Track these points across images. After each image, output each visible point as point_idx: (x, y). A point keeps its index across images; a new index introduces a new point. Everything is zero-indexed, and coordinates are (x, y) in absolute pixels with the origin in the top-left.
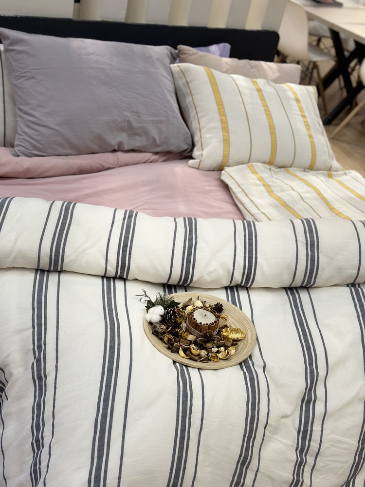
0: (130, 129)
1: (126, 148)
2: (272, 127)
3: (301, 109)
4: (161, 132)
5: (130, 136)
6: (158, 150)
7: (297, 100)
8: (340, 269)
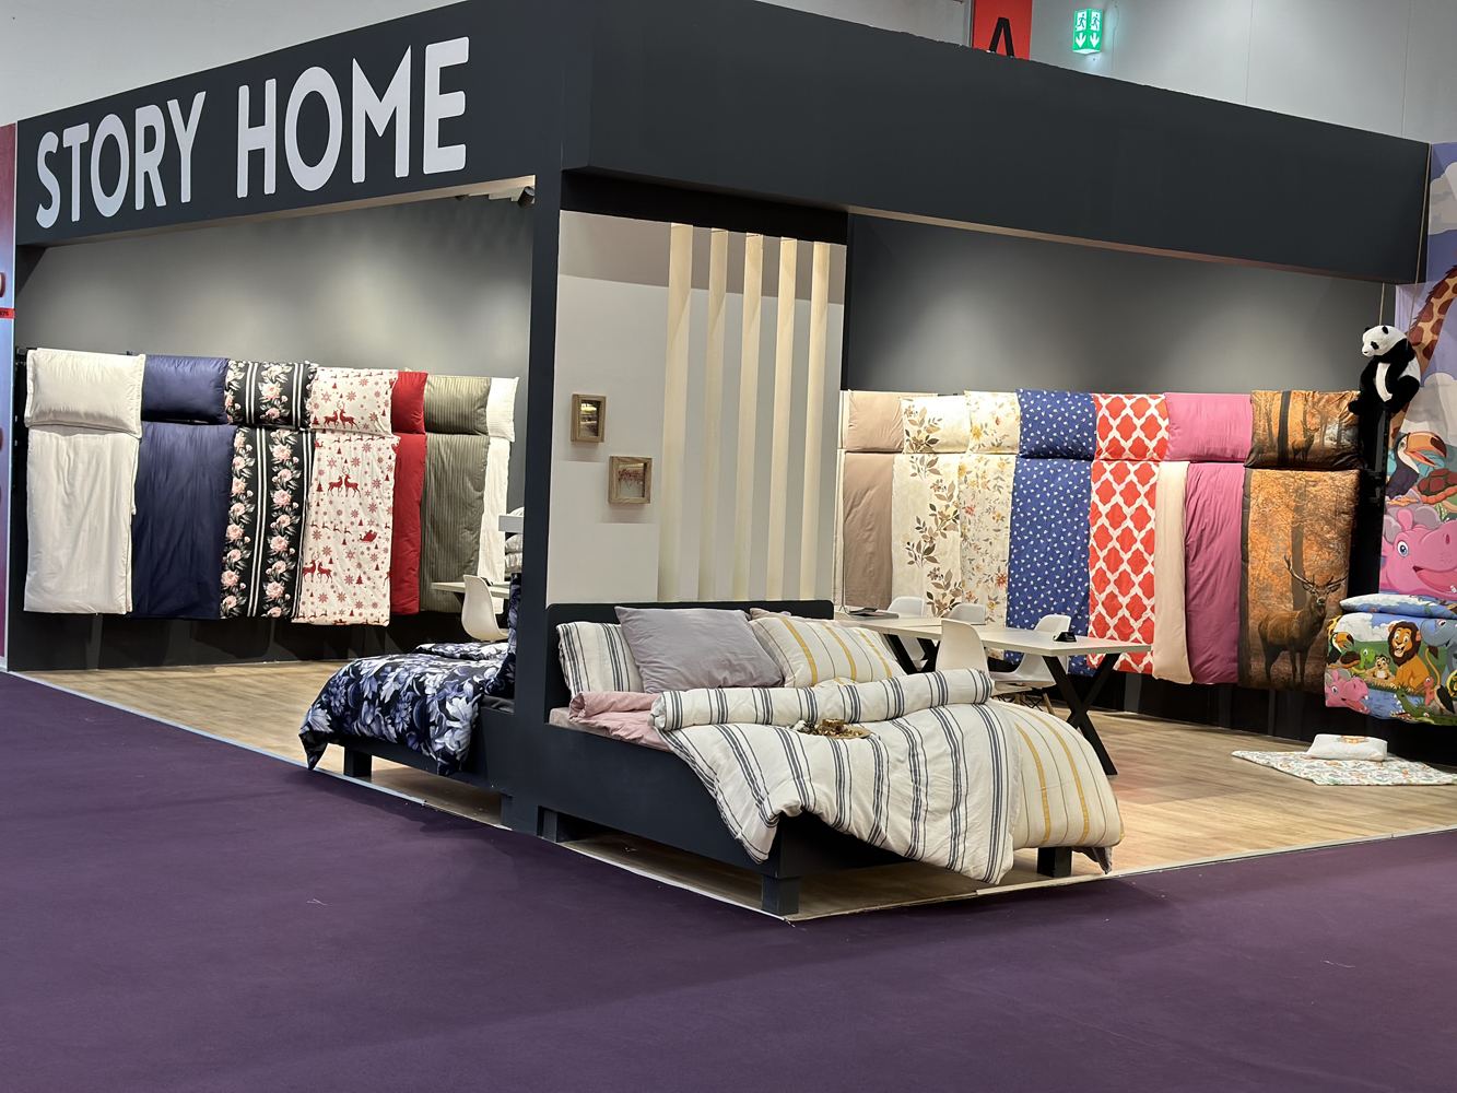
0: (732, 668)
1: (730, 683)
2: (849, 655)
3: (868, 641)
4: (755, 667)
5: (731, 673)
6: (755, 684)
7: (863, 636)
8: (919, 696)
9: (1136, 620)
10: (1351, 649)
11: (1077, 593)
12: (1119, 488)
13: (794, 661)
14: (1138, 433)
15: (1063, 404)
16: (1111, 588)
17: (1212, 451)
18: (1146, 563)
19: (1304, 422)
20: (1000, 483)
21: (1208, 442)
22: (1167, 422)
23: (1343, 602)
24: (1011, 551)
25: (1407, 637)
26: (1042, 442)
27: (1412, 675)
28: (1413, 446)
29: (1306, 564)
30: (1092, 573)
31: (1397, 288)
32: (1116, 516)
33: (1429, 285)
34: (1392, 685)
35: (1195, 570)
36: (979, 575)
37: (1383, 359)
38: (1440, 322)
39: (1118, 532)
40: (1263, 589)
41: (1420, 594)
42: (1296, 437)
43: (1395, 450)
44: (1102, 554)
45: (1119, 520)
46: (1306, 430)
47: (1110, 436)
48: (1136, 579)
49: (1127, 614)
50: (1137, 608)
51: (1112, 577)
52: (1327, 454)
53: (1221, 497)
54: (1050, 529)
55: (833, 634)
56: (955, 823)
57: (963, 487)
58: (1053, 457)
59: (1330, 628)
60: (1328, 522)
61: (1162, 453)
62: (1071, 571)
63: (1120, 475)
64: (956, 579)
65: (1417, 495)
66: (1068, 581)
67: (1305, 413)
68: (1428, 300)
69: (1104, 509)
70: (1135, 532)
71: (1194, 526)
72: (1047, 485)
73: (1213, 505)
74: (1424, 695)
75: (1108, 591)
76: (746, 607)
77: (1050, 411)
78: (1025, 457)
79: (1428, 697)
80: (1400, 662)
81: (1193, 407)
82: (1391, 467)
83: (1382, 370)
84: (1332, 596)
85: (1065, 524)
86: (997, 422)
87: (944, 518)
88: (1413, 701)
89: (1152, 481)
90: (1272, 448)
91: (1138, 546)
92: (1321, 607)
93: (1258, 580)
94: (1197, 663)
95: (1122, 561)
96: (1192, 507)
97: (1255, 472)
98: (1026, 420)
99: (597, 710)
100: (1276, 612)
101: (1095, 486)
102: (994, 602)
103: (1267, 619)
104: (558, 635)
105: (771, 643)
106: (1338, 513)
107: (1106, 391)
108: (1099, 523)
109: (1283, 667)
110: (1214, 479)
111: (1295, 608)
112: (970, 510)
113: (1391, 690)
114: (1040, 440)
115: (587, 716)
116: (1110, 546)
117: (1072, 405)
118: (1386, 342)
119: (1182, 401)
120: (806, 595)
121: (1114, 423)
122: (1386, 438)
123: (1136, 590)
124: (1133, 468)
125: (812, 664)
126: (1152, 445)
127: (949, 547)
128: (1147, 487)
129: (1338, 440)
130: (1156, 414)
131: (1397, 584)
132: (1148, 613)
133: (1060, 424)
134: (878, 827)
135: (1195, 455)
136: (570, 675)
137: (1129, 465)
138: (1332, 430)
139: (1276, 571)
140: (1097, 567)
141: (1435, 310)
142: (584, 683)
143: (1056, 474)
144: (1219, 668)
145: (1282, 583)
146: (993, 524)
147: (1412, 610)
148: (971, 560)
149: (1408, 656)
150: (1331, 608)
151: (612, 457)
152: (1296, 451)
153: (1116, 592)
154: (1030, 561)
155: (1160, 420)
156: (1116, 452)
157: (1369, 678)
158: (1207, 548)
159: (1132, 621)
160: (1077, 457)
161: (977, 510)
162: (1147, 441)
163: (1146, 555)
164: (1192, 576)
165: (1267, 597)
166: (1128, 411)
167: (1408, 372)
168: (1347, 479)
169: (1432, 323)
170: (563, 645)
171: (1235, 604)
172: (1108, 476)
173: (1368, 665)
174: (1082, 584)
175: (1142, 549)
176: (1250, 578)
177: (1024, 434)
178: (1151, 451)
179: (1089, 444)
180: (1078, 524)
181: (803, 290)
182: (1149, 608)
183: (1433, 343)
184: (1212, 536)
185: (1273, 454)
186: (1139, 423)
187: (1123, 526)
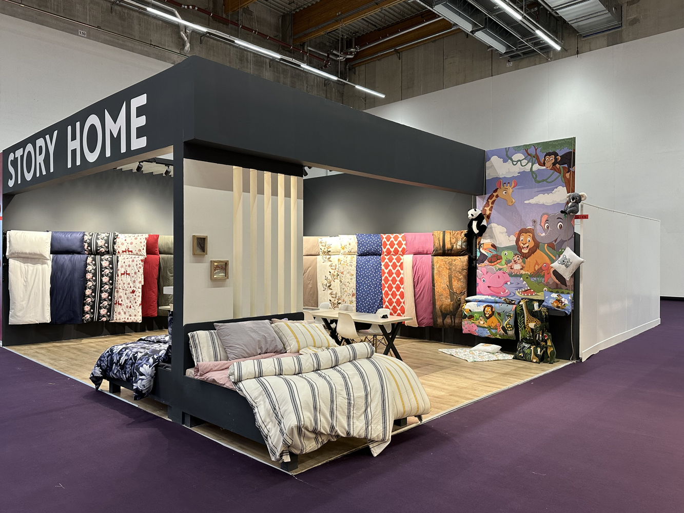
2: (312, 337)
3: (319, 329)
6: (274, 351)
10: (471, 314)
11: (378, 298)
12: (391, 264)
13: (291, 340)
14: (396, 246)
15: (371, 238)
16: (390, 296)
17: (420, 251)
18: (400, 288)
19: (451, 241)
20: (351, 264)
21: (419, 248)
22: (405, 242)
23: (466, 299)
24: (357, 285)
25: (490, 310)
26: (365, 250)
27: (492, 322)
28: (485, 247)
29: (454, 287)
30: (383, 292)
31: (477, 197)
32: (390, 273)
33: (487, 196)
34: (486, 326)
35: (417, 290)
36: (346, 293)
37: (475, 219)
38: (492, 207)
39: (391, 278)
40: (440, 296)
41: (492, 295)
42: (448, 246)
43: (479, 249)
44: (387, 286)
46: (451, 243)
47: (387, 247)
48: (398, 293)
50: (398, 303)
51: (390, 293)
52: (458, 251)
53: (424, 266)
54: (369, 278)
55: (305, 328)
56: (366, 417)
57: (340, 265)
58: (369, 255)
59: (463, 307)
60: (460, 273)
61: (404, 252)
62: (376, 291)
63: (391, 260)
64: (339, 295)
65: (488, 263)
66: (375, 294)
67: (450, 238)
68: (487, 200)
69: (386, 271)
70: (397, 278)
71: (416, 275)
72: (367, 264)
73: (421, 268)
74: (497, 329)
75: (389, 297)
76: (270, 318)
77: (367, 240)
78: (359, 255)
79: (499, 330)
80: (488, 318)
81: (413, 237)
82: (478, 254)
83: (475, 223)
84: (463, 297)
85: (373, 276)
86: (350, 244)
87: (334, 276)
88: (494, 331)
89: (401, 261)
90: (440, 249)
91: (398, 282)
92: (459, 300)
93: (438, 292)
94: (419, 320)
95: (393, 288)
96: (415, 269)
97: (435, 257)
98: (359, 244)
99: (205, 371)
100: (445, 303)
101: (383, 264)
102: (351, 302)
103: (442, 305)
104: (189, 338)
105: (281, 333)
106: (463, 270)
107: (385, 234)
108: (385, 276)
109: (448, 320)
110: (421, 260)
111: (451, 301)
112: (342, 273)
113: (486, 328)
114: (364, 249)
115: (201, 375)
116: (389, 283)
117: (374, 238)
118: (476, 214)
119: (410, 236)
120: (293, 311)
121: (388, 243)
122: (476, 245)
123: (398, 297)
124: (394, 257)
125: (298, 342)
126: (400, 250)
127: (336, 285)
128: (400, 264)
129: (461, 246)
130: (401, 240)
131: (483, 293)
132: (402, 304)
133: (370, 244)
134: (333, 426)
135: (415, 252)
136: (194, 355)
138: (459, 243)
139: (444, 289)
140: (385, 290)
141: (490, 203)
142: (200, 358)
143: (370, 260)
144: (427, 322)
145: (446, 293)
146: (350, 277)
147: (490, 301)
148: (343, 289)
149: (491, 316)
150: (462, 301)
151: (211, 261)
152: (448, 250)
153: (392, 298)
154: (363, 289)
155: (402, 242)
156: (389, 253)
157: (478, 324)
158: (420, 282)
159: (397, 307)
160: (376, 255)
161: (344, 273)
162: (399, 249)
163: (400, 285)
164: (416, 292)
165: (442, 298)
166: (392, 239)
167: (483, 224)
168: (465, 258)
169: (489, 208)
170: (191, 341)
171: (431, 300)
172: (387, 260)
173: (477, 319)
174: (380, 295)
175: (399, 283)
176: (436, 292)
177: (359, 248)
178: (400, 252)
179: (380, 250)
180: (377, 276)
181: (287, 194)
182: (403, 302)
183: (490, 214)
184: (422, 278)
185: (441, 251)
186: (396, 243)
187: (393, 276)
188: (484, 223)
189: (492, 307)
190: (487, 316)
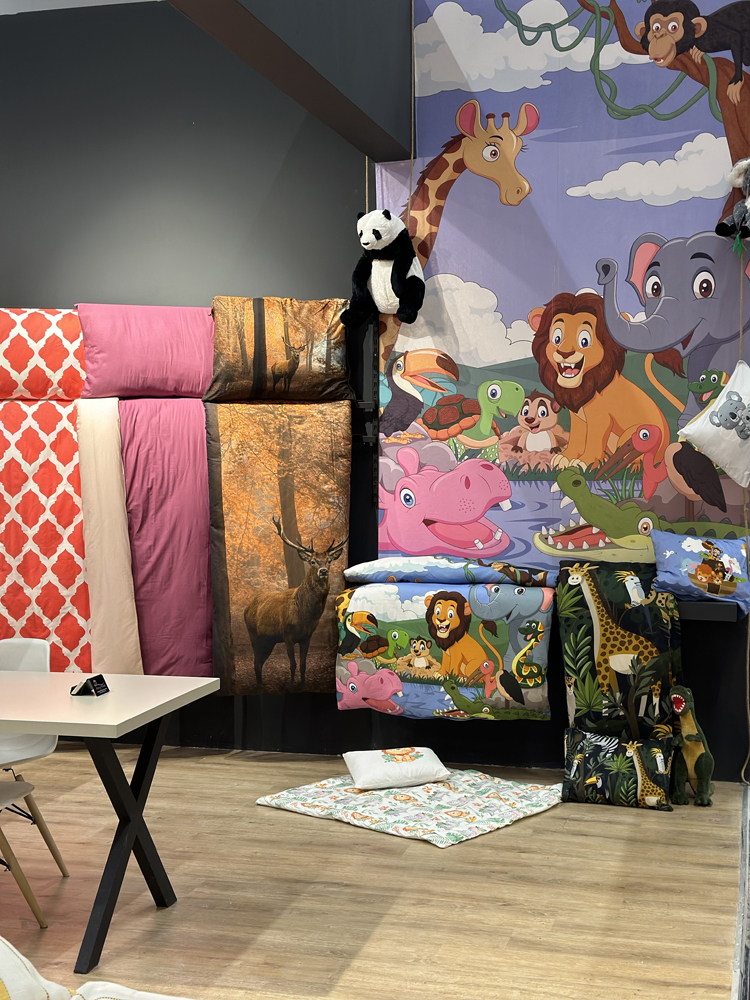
9: (51, 618)
10: (374, 633)
12: (13, 438)
14: (37, 361)
17: (149, 382)
18: (60, 539)
19: (286, 339)
21: (144, 371)
22: (77, 345)
23: (348, 572)
25: (452, 611)
27: (464, 660)
28: (412, 367)
29: (300, 526)
31: (378, 168)
33: (420, 164)
34: (437, 675)
35: (144, 544)
37: (382, 255)
38: (439, 210)
39: (18, 498)
40: (248, 564)
42: (276, 358)
43: (389, 374)
45: (17, 482)
46: (289, 349)
48: (48, 562)
49: (38, 611)
50: (51, 602)
52: (315, 380)
53: (168, 444)
59: (342, 607)
60: (325, 469)
61: (72, 389)
63: (12, 420)
65: (423, 429)
67: (286, 326)
68: (421, 182)
70: (42, 498)
71: (137, 485)
73: (159, 455)
74: (482, 685)
79: (488, 688)
80: (445, 644)
81: (120, 323)
82: (385, 396)
83: (381, 274)
84: (335, 565)
88: (468, 694)
89: (62, 427)
90: (245, 374)
91: (47, 516)
92: (323, 580)
93: (240, 551)
94: (154, 669)
95: (25, 538)
96: (131, 458)
97: (222, 408)
100: (267, 593)
103: (255, 603)
106: (334, 456)
109: (278, 664)
110: (154, 420)
111: (292, 585)
113: (436, 682)
118: (390, 231)
119: (101, 317)
121: (1, 348)
122: (376, 360)
123: (49, 577)
124: (30, 409)
126: (56, 377)
128: (54, 436)
129: (327, 362)
130: (60, 333)
131: (403, 544)
132: (70, 608)
135: (126, 389)
137: (24, 406)
138: (320, 349)
139: (264, 538)
141: (432, 194)
145: (271, 553)
147: (447, 576)
149: (456, 636)
150: (334, 581)
152: (277, 377)
153: (21, 582)
155: (65, 344)
157: (402, 668)
158: (156, 512)
162: (49, 372)
163: (60, 529)
164: (140, 552)
165: (254, 574)
166: (19, 331)
168: (338, 413)
169: (427, 212)
173: (400, 652)
175: (53, 520)
176: (229, 551)
178: (55, 385)
182: (68, 600)
183: (432, 236)
184: (162, 497)
185: (247, 382)
186: (36, 346)
187: (25, 490)
188: (416, 270)
189: (460, 601)
190: (443, 634)
